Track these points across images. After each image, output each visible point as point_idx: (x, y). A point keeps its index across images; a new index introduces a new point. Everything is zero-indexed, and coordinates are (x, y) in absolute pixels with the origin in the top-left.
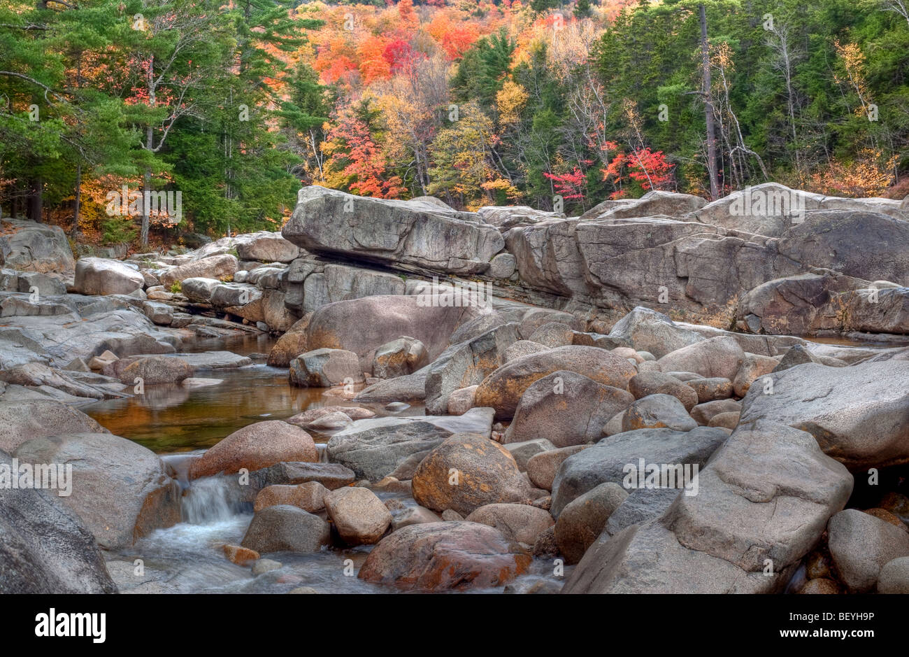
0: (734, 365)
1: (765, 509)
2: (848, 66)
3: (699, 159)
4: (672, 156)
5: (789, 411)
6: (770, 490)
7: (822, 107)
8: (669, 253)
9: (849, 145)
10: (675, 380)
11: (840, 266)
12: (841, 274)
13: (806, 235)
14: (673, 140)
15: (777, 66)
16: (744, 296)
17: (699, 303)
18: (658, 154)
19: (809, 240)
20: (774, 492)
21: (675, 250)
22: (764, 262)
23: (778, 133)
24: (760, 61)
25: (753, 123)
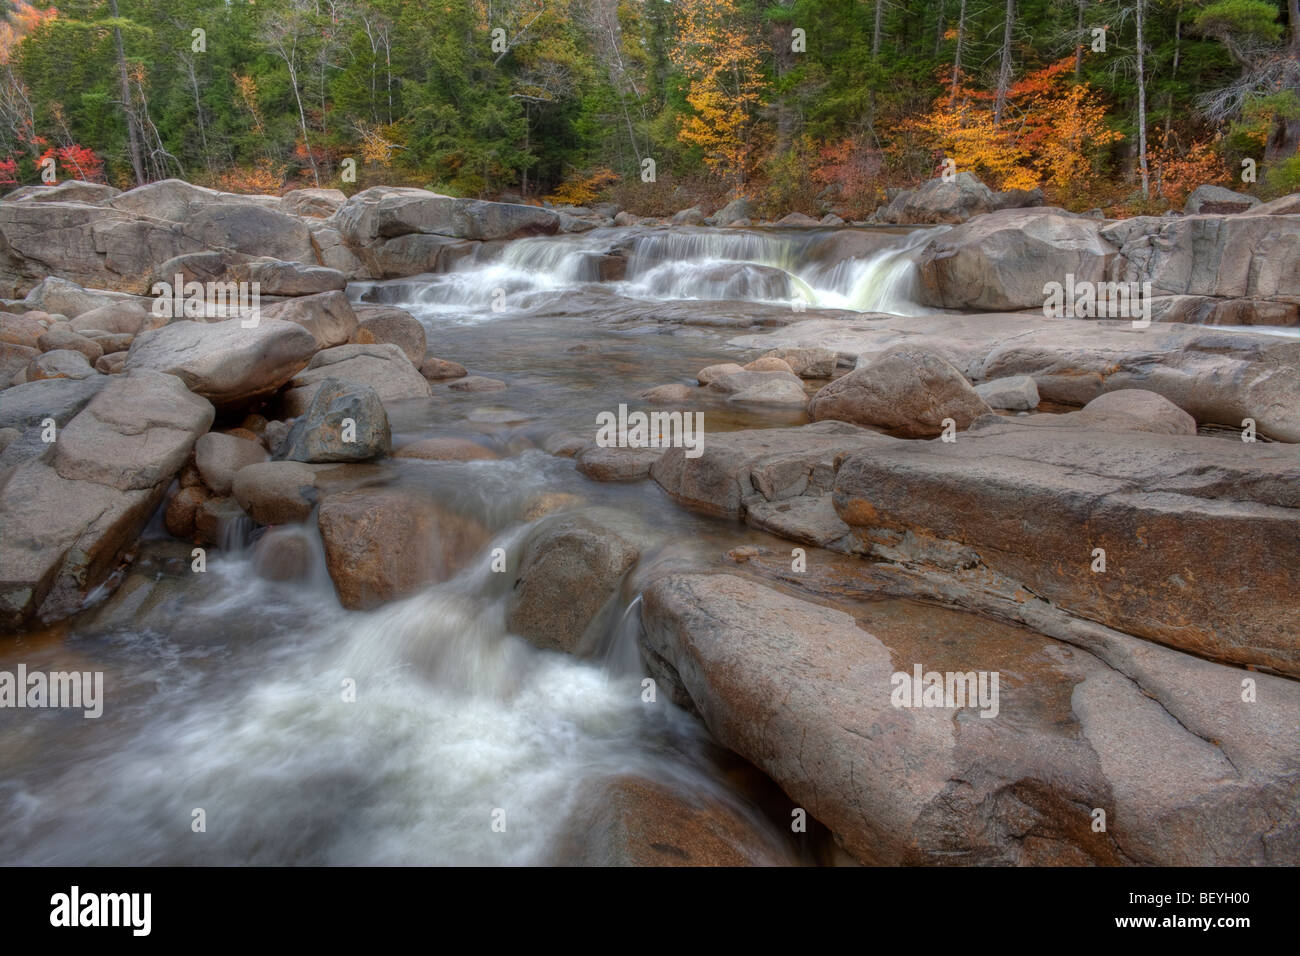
0: (139, 322)
1: (138, 440)
2: (245, 94)
3: (125, 158)
4: (100, 154)
5: (163, 360)
6: (142, 424)
7: (226, 123)
8: (87, 232)
9: (248, 154)
10: (81, 337)
11: (234, 246)
12: (234, 252)
13: (205, 222)
14: (100, 140)
15: (187, 88)
16: (157, 267)
17: (118, 273)
18: (88, 150)
19: (208, 225)
20: (145, 425)
21: (92, 231)
22: (172, 242)
23: (192, 142)
24: (173, 82)
25: (170, 131)
